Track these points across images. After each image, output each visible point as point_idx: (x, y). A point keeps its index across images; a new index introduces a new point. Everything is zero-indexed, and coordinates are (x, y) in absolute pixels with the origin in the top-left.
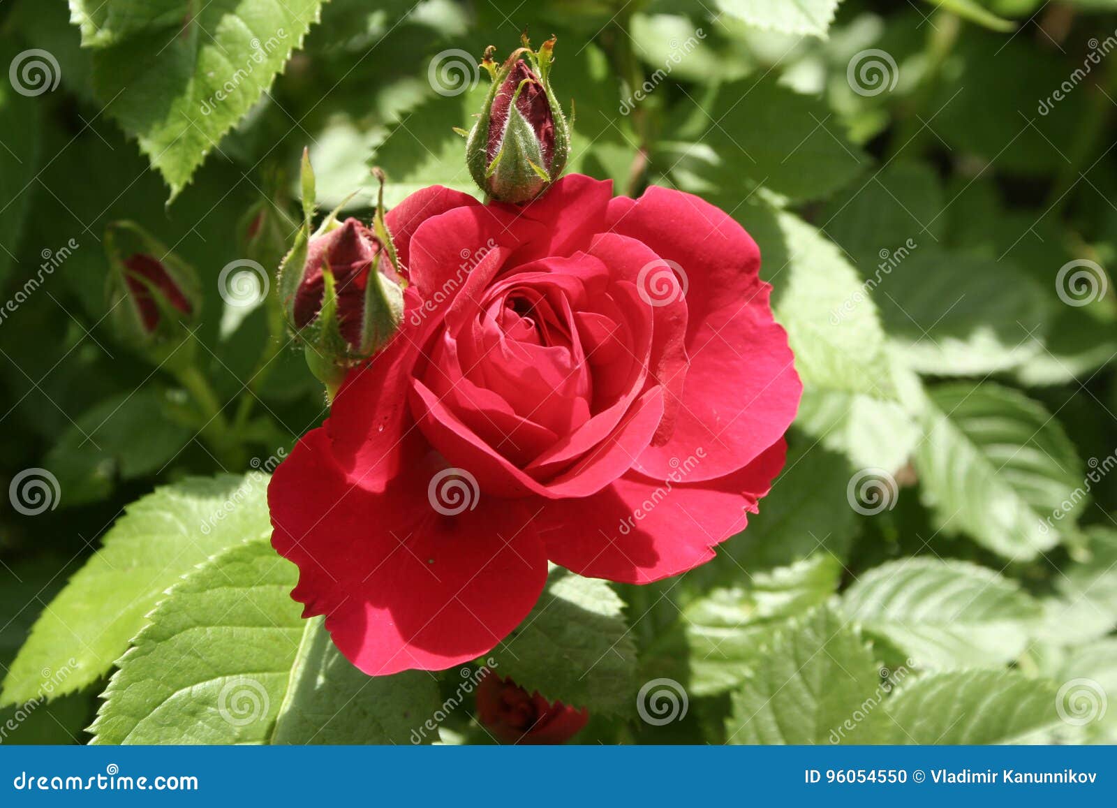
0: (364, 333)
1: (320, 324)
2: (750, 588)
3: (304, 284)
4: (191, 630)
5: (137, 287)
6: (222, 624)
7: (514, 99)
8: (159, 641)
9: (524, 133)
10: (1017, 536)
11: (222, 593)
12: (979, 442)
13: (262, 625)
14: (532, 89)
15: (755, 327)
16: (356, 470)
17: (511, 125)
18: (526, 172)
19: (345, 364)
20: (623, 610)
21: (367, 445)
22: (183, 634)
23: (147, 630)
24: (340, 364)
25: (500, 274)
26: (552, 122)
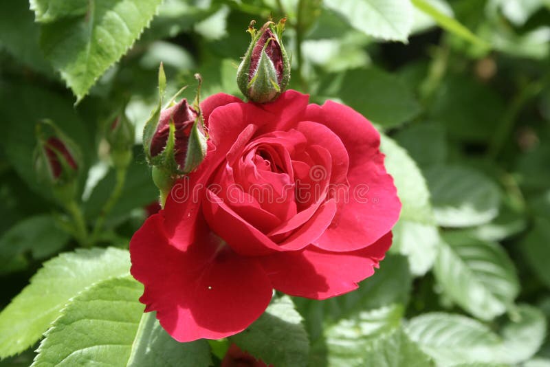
0: (187, 159)
1: (165, 153)
2: (359, 320)
3: (157, 133)
4: (82, 320)
5: (51, 154)
6: (97, 318)
7: (264, 47)
8: (66, 324)
9: (269, 65)
10: (484, 306)
11: (99, 303)
12: (465, 260)
13: (118, 321)
14: (273, 44)
15: (378, 175)
16: (175, 236)
17: (262, 62)
18: (268, 86)
19: (175, 177)
20: (302, 322)
21: (182, 223)
22: (79, 322)
23: (61, 318)
24: (173, 178)
25: (253, 138)
26: (282, 61)
